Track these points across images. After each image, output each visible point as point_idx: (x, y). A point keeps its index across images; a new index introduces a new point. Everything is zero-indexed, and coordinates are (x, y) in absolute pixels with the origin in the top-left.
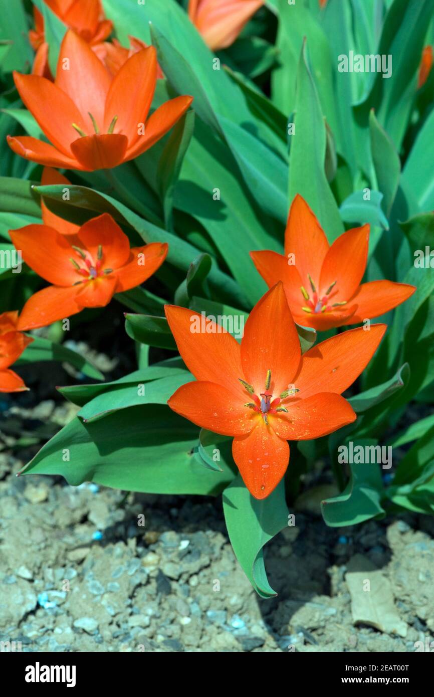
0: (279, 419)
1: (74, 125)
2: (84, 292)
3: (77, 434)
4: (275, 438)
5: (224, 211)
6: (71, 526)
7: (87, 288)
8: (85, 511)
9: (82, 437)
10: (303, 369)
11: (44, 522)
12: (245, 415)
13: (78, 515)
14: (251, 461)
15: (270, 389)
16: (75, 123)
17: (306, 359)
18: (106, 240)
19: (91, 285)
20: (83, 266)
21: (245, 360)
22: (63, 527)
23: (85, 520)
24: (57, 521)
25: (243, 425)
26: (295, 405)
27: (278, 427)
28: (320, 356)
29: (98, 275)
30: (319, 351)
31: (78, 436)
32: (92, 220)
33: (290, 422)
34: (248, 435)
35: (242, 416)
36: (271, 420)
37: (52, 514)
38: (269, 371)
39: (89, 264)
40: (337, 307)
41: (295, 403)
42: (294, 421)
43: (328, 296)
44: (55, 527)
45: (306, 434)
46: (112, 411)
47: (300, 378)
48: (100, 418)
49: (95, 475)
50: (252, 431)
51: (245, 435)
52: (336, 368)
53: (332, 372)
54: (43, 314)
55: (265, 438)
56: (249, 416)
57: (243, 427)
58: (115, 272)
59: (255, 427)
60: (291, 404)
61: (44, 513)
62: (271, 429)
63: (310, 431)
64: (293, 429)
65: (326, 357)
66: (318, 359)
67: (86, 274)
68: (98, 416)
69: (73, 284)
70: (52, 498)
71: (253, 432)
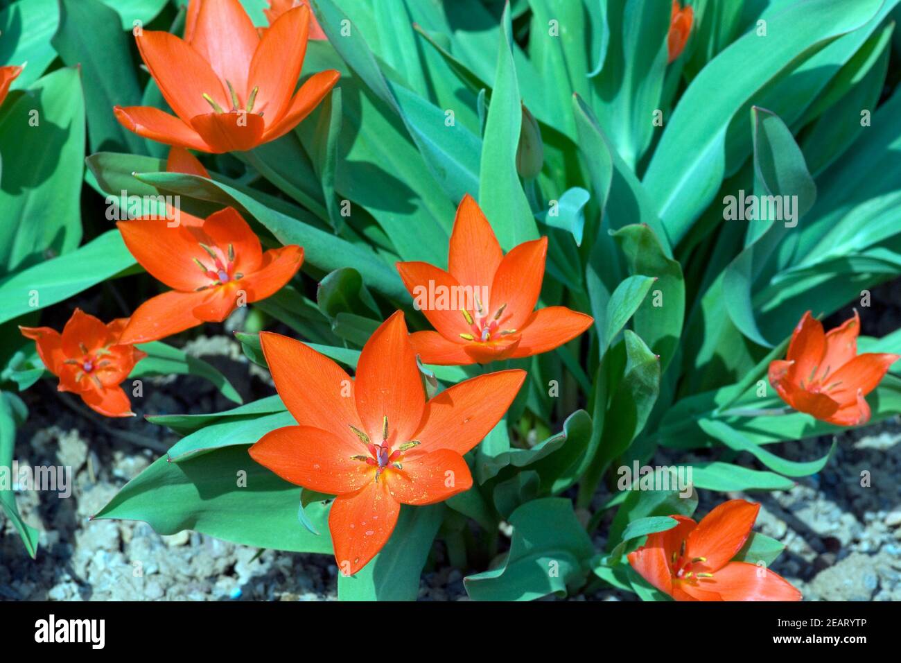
0: (398, 476)
1: (205, 95)
2: (212, 298)
3: (168, 473)
4: (389, 499)
5: (414, 201)
6: (214, 578)
7: (216, 295)
8: (232, 560)
9: (177, 477)
10: (431, 416)
11: (178, 572)
12: (358, 468)
13: (221, 565)
14: (352, 526)
15: (389, 438)
16: (207, 93)
17: (434, 405)
18: (237, 237)
19: (221, 290)
20: (212, 268)
21: (362, 402)
22: (202, 579)
23: (230, 571)
24: (196, 570)
25: (353, 481)
26: (418, 460)
27: (395, 485)
28: (451, 403)
29: (230, 279)
30: (449, 397)
31: (170, 476)
32: (215, 214)
33: (410, 480)
34: (358, 492)
35: (353, 469)
36: (389, 475)
37: (190, 561)
38: (385, 418)
39: (219, 265)
40: (506, 335)
41: (419, 457)
42: (415, 480)
43: (497, 322)
44: (192, 578)
45: (424, 496)
46: (204, 451)
47: (428, 427)
48: (189, 457)
49: (198, 523)
50: (363, 488)
51: (354, 492)
52: (468, 419)
53: (463, 423)
54: (156, 325)
55: (379, 498)
56: (363, 470)
57: (353, 483)
58: (246, 277)
59: (368, 484)
60: (416, 457)
61: (179, 560)
62: (387, 486)
63: (428, 494)
64: (412, 489)
65: (458, 404)
66: (448, 406)
67: (215, 276)
68: (186, 456)
69: (195, 290)
70: (195, 541)
71: (364, 491)
